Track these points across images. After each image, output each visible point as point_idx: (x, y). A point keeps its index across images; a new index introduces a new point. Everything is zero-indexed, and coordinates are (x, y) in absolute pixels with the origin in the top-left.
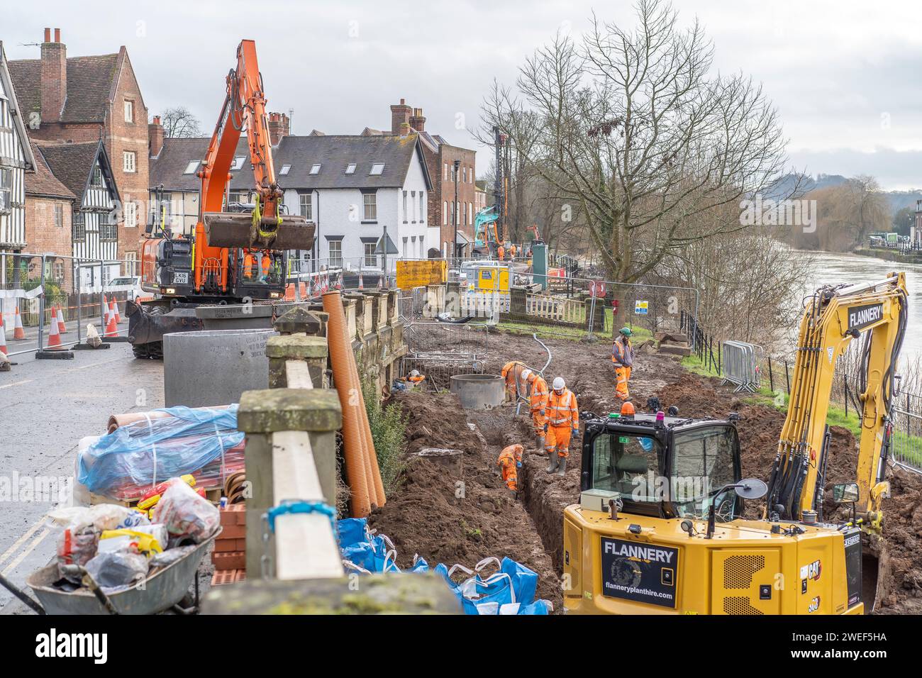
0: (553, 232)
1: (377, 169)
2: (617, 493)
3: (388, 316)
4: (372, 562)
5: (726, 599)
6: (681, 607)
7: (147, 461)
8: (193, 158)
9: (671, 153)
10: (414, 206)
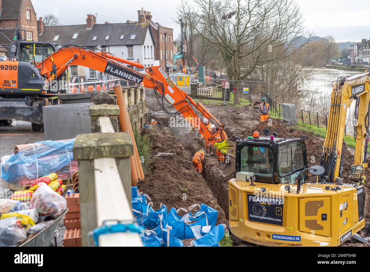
0: (205, 61)
1: (133, 37)
2: (253, 173)
3: (141, 97)
4: (140, 207)
5: (306, 221)
6: (286, 225)
7: (33, 167)
8: (56, 34)
9: (256, 26)
10: (149, 52)
